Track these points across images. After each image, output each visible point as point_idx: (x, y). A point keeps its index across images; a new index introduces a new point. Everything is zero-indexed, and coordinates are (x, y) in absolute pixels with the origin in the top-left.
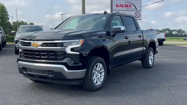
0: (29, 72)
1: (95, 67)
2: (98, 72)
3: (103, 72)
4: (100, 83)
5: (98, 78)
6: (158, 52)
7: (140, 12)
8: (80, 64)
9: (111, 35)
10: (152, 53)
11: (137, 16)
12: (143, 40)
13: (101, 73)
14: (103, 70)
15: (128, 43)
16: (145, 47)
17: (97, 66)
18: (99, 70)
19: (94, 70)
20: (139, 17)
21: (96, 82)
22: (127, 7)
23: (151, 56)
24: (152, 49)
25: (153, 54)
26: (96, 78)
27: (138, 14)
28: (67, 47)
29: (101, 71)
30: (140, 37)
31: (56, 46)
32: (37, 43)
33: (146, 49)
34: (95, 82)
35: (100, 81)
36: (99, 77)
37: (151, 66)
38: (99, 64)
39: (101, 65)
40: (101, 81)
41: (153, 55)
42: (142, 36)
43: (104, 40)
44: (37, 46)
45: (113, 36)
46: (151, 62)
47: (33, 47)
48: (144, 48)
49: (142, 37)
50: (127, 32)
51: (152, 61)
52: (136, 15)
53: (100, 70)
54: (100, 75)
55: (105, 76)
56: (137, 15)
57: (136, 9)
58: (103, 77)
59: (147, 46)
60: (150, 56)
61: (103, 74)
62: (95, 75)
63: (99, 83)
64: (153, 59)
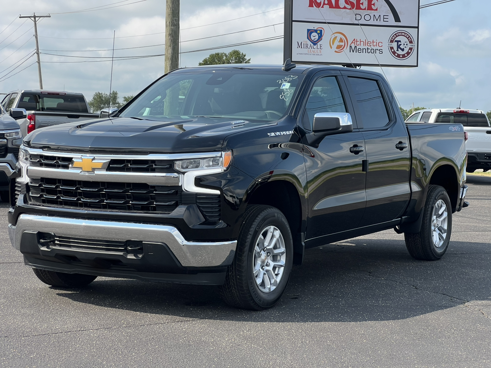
0: (60, 245)
1: (261, 236)
2: (269, 252)
3: (282, 253)
4: (273, 288)
5: (267, 271)
6: (465, 205)
7: (412, 32)
8: (222, 224)
9: (309, 141)
10: (444, 208)
11: (400, 52)
12: (411, 158)
13: (275, 258)
14: (283, 249)
15: (361, 168)
16: (419, 183)
17: (265, 235)
18: (271, 246)
19: (258, 245)
20: (408, 53)
21: (263, 284)
22: (359, 8)
23: (440, 216)
24: (445, 193)
25: (448, 209)
26: (262, 272)
27: (403, 39)
28: (184, 173)
29: (276, 251)
30: (401, 149)
31: (153, 170)
32: (94, 159)
33: (422, 192)
34: (259, 281)
35: (273, 281)
36: (270, 268)
37: (439, 251)
38: (272, 227)
39: (278, 233)
40: (276, 281)
41: (445, 215)
42: (407, 145)
43: (285, 156)
44: (94, 170)
45: (315, 144)
46: (441, 237)
47: (78, 171)
48: (415, 188)
49: (407, 150)
50: (359, 130)
51: (444, 235)
52: (395, 45)
53: (275, 247)
54: (272, 264)
55: (286, 266)
56: (398, 47)
57: (397, 19)
58: (282, 269)
59: (426, 182)
60: (434, 217)
61: (283, 260)
62: (259, 262)
63: (270, 287)
64: (446, 227)
